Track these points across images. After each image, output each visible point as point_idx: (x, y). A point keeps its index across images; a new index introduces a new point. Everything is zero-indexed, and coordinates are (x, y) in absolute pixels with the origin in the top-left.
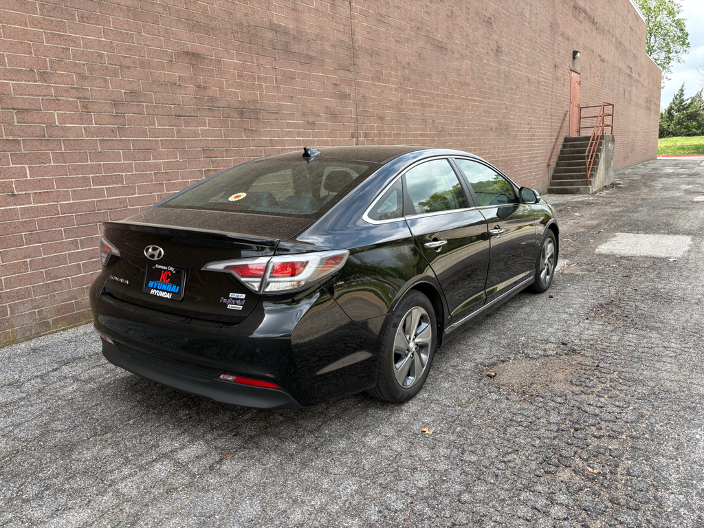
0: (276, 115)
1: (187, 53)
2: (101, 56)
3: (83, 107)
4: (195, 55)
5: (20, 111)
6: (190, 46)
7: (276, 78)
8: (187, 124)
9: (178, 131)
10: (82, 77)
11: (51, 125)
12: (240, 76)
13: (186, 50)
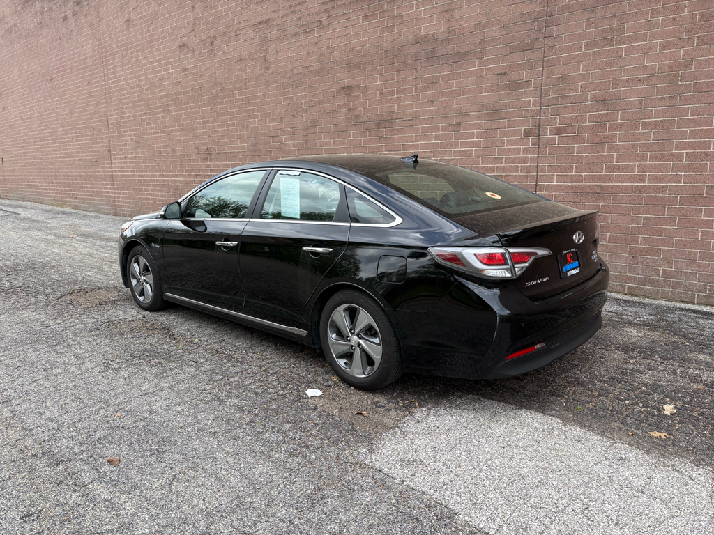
0: (411, 122)
1: (343, 88)
2: (301, 103)
3: (293, 132)
4: (350, 88)
5: (273, 137)
6: (346, 82)
7: (416, 87)
8: (339, 137)
9: (334, 142)
10: (294, 116)
11: (282, 143)
12: (381, 94)
13: (343, 86)
